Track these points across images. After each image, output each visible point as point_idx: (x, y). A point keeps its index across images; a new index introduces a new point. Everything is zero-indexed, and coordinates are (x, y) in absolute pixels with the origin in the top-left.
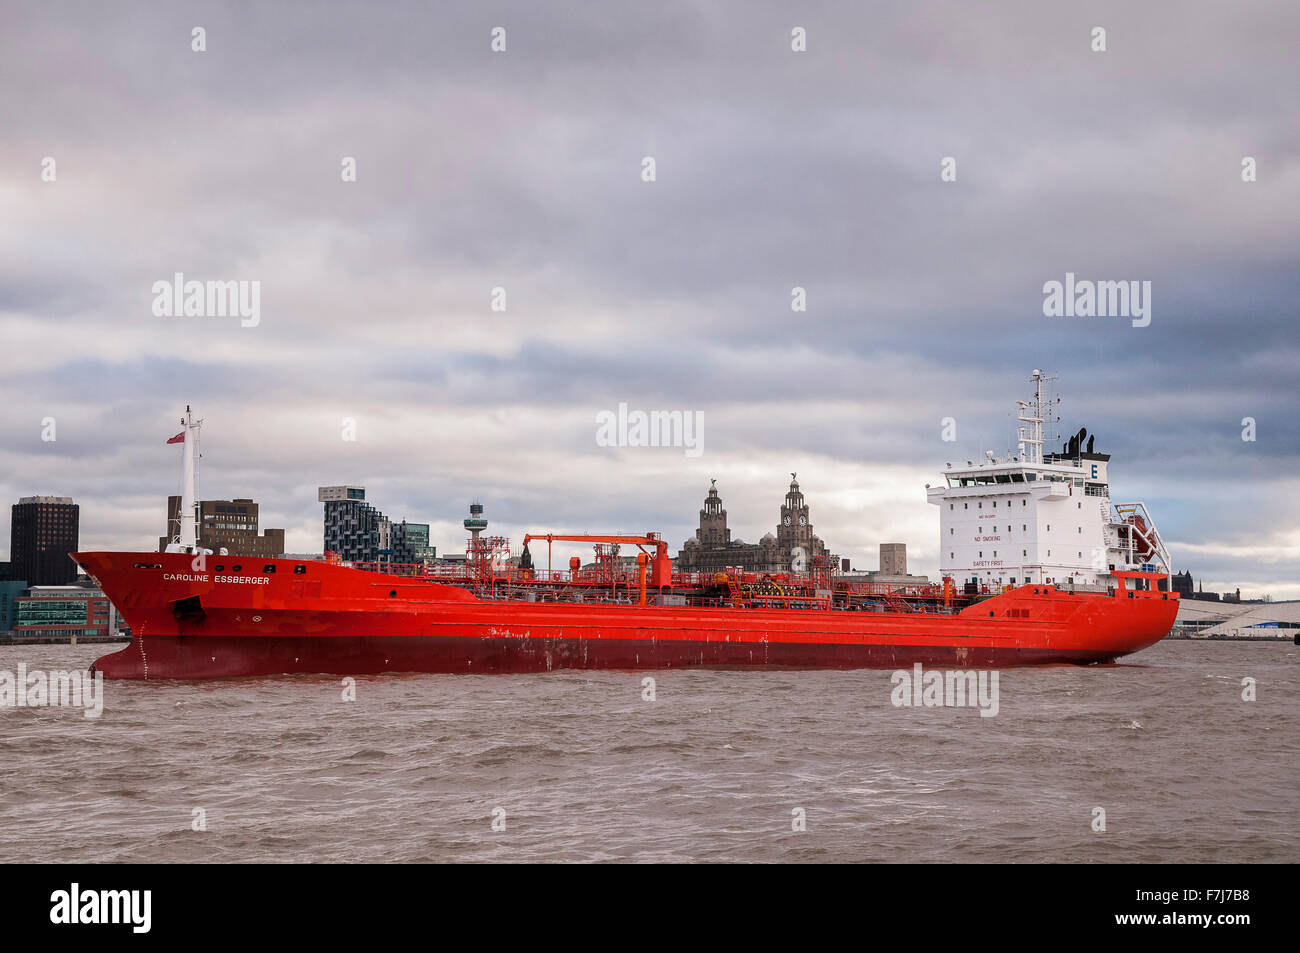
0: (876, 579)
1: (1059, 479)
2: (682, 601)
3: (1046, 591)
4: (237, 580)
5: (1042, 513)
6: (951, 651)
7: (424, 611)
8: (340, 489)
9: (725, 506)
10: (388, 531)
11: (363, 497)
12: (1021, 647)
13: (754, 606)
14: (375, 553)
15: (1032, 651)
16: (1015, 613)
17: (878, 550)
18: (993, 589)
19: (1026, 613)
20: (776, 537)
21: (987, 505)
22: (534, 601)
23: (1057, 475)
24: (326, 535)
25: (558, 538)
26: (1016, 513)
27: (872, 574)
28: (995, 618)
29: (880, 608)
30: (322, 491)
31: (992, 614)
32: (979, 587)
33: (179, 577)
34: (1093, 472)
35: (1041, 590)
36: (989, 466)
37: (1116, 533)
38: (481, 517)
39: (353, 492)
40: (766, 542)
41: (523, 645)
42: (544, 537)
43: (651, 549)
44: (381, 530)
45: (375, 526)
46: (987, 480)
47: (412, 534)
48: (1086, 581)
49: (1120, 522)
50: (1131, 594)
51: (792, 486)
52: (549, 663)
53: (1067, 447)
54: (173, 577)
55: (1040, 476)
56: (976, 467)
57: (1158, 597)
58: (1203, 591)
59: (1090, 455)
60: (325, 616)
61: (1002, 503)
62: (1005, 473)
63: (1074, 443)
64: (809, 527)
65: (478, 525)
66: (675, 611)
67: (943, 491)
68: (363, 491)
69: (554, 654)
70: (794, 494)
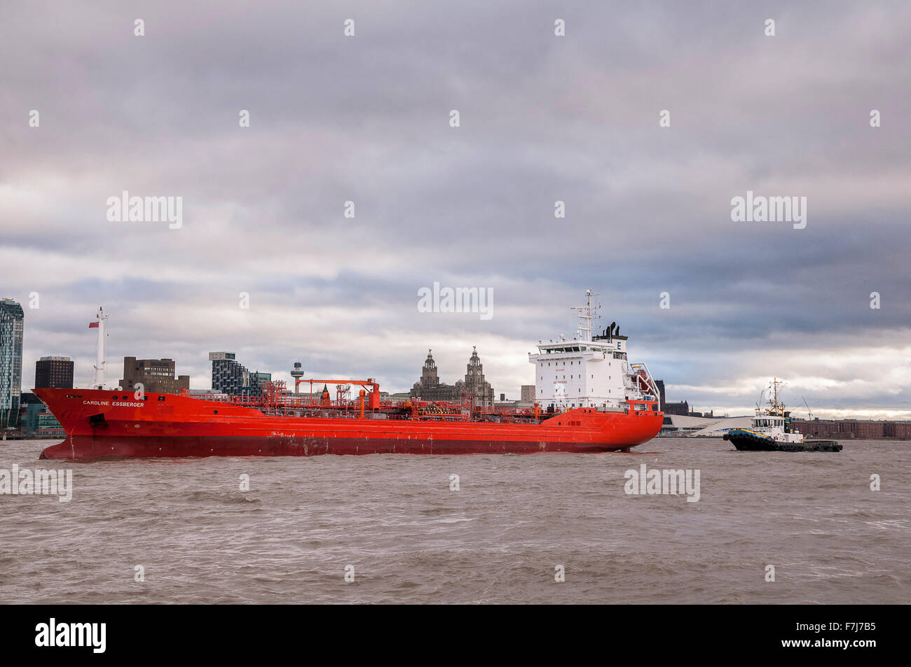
0: (519, 405)
1: (599, 350)
2: (384, 416)
3: (590, 411)
4: (125, 404)
5: (589, 369)
6: (536, 444)
7: (234, 422)
8: (221, 353)
9: (436, 364)
10: (248, 377)
11: (234, 359)
12: (576, 442)
13: (425, 419)
14: (241, 389)
15: (583, 444)
16: (573, 423)
17: (520, 388)
18: (562, 409)
19: (579, 423)
20: (464, 381)
21: (560, 363)
22: (299, 416)
23: (597, 347)
24: (213, 379)
25: (316, 381)
26: (574, 369)
27: (517, 402)
28: (561, 426)
29: (498, 420)
30: (211, 354)
31: (560, 423)
32: (555, 408)
33: (92, 402)
34: (619, 346)
35: (588, 410)
36: (561, 342)
37: (630, 379)
38: (301, 370)
39: (228, 355)
40: (459, 384)
41: (291, 441)
42: (308, 381)
43: (370, 388)
44: (244, 376)
45: (241, 374)
46: (561, 350)
47: (261, 379)
48: (613, 405)
49: (632, 373)
50: (637, 413)
51: (473, 354)
52: (306, 451)
53: (605, 332)
54: (88, 402)
55: (588, 348)
56: (554, 343)
57: (653, 414)
58: (694, 411)
59: (617, 336)
60: (176, 425)
61: (568, 363)
62: (570, 346)
63: (609, 330)
64: (483, 376)
65: (299, 374)
66: (380, 422)
67: (537, 356)
68: (234, 355)
69: (309, 446)
70: (475, 358)
